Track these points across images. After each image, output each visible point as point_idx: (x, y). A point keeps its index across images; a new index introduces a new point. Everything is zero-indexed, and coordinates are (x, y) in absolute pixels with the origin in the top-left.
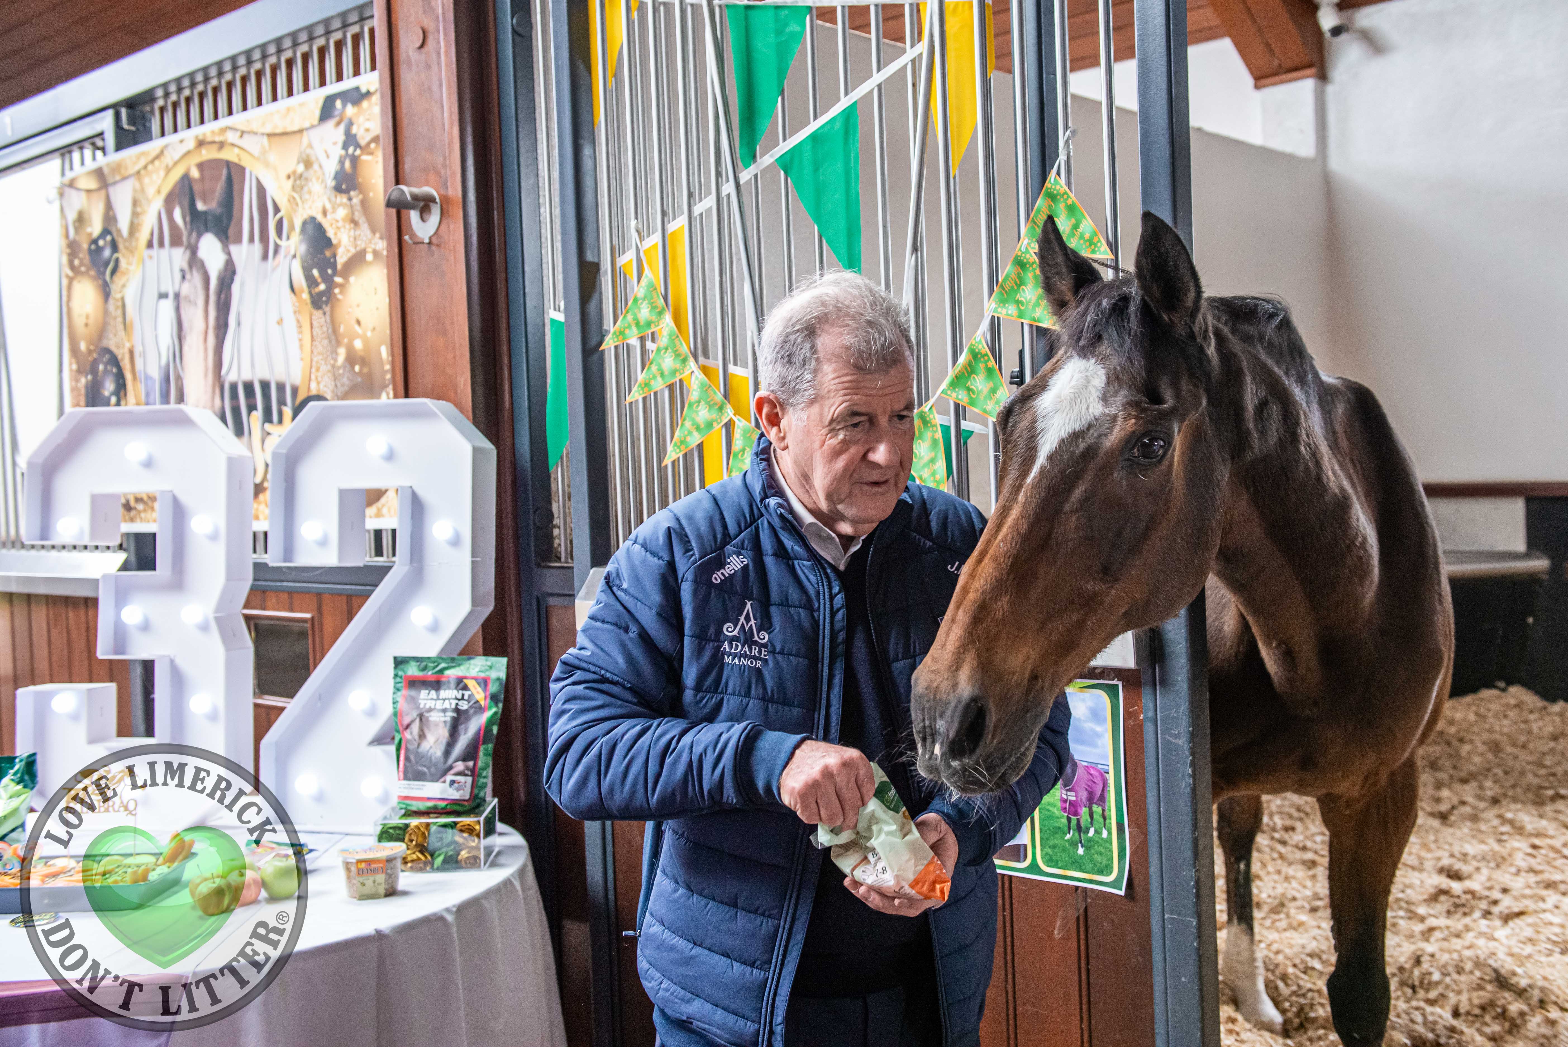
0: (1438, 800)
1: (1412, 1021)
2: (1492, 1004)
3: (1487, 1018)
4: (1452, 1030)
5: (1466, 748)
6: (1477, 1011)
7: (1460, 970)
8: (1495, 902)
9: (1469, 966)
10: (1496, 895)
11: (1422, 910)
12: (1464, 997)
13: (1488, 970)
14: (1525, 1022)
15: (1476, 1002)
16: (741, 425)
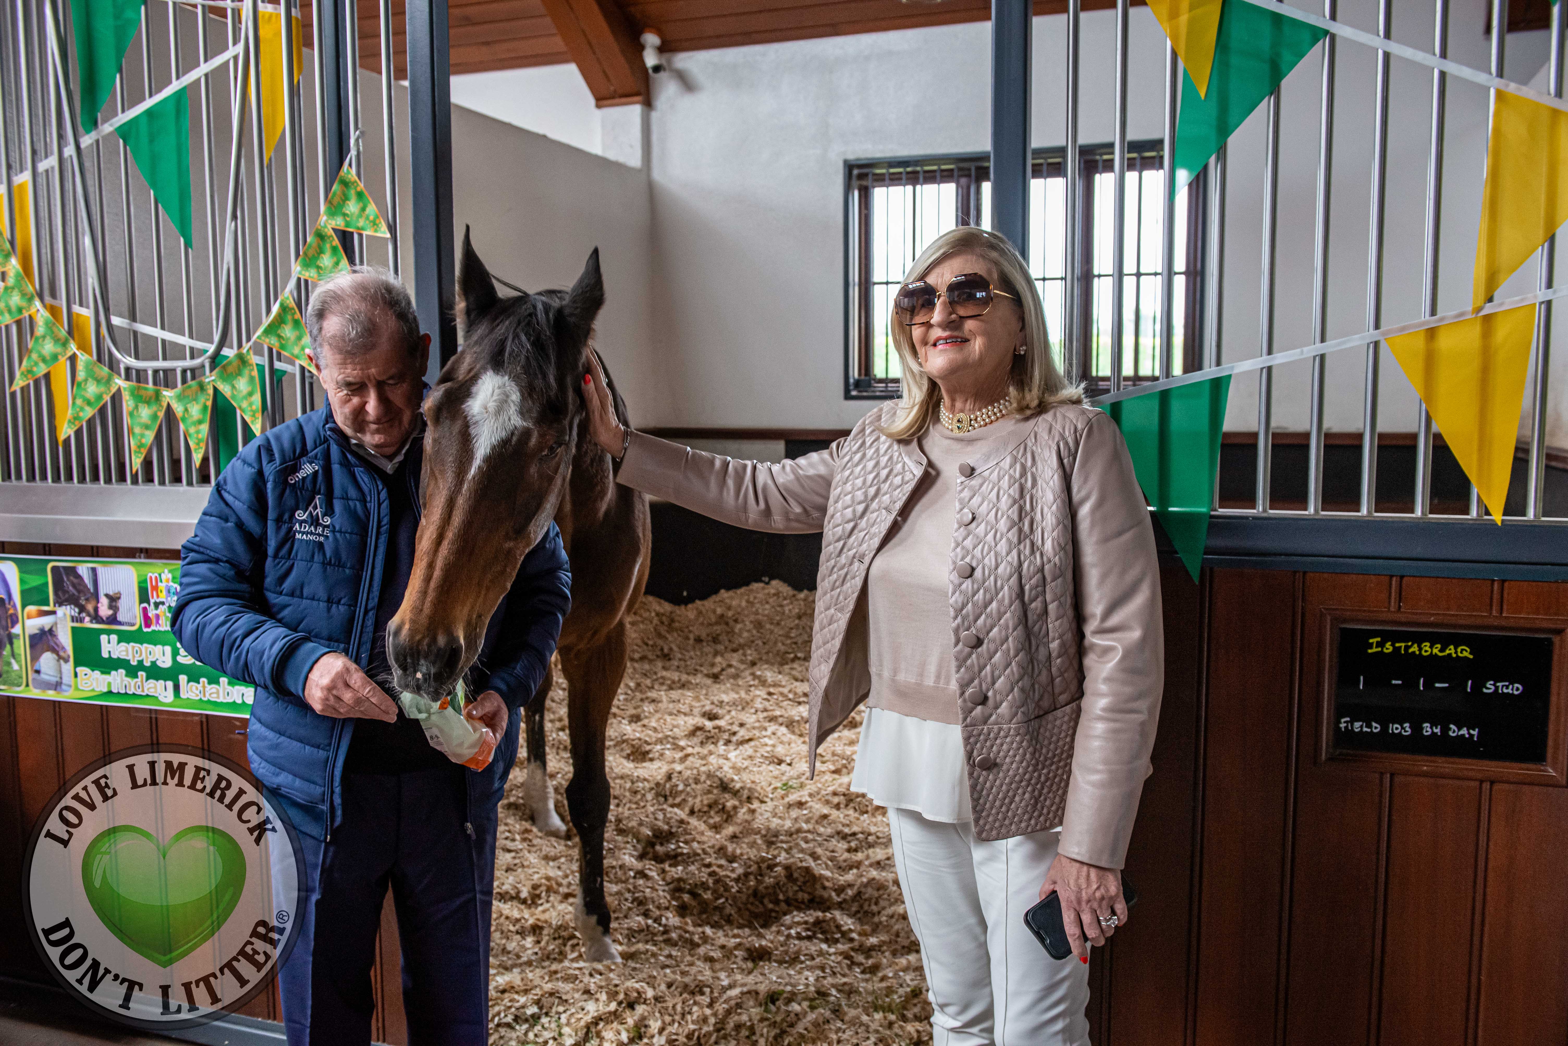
0: (713, 665)
1: (656, 819)
2: (716, 802)
3: (712, 813)
4: (682, 822)
5: (739, 626)
6: (705, 809)
7: (697, 781)
8: (734, 734)
9: (703, 778)
10: (735, 728)
11: (682, 743)
12: (698, 800)
13: (716, 780)
14: (736, 813)
15: (705, 802)
16: (83, 358)
